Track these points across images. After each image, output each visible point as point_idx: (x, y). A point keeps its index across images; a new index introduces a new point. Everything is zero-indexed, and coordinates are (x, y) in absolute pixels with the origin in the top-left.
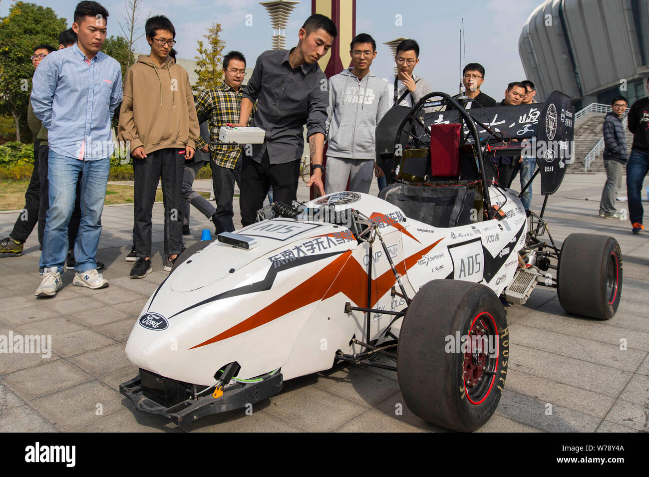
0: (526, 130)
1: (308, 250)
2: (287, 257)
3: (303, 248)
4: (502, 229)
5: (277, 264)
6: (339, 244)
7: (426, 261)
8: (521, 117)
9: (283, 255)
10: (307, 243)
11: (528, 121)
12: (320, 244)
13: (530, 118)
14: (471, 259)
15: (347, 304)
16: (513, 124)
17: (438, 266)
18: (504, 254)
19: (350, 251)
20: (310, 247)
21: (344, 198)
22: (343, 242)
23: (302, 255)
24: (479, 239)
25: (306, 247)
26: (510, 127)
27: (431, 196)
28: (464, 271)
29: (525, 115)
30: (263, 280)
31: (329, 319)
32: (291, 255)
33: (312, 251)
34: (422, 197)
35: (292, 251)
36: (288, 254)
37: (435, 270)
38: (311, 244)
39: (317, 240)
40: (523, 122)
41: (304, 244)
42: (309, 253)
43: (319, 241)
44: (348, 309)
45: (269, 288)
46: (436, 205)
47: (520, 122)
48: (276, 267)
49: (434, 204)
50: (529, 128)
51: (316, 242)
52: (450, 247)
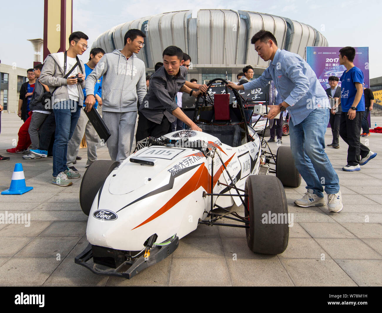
0: (256, 97)
1: (186, 164)
2: (177, 169)
3: (183, 163)
4: (254, 146)
5: (174, 174)
6: (198, 159)
7: (230, 165)
8: (252, 91)
9: (175, 168)
10: (184, 160)
11: (256, 93)
12: (191, 160)
13: (257, 92)
14: (247, 162)
15: (204, 192)
16: (249, 94)
17: (235, 167)
18: (256, 158)
19: (203, 163)
20: (186, 163)
21: (188, 134)
22: (200, 159)
23: (184, 167)
24: (248, 152)
25: (185, 162)
26: (248, 95)
27: (219, 130)
28: (245, 169)
29: (254, 90)
30: (168, 183)
31: (196, 202)
32: (179, 168)
33: (188, 164)
34: (213, 131)
35: (179, 165)
36: (177, 167)
37: (234, 169)
38: (186, 160)
39: (188, 158)
40: (254, 93)
41: (183, 161)
42: (187, 166)
43: (190, 158)
44: (204, 195)
45: (172, 188)
46: (222, 135)
47: (252, 93)
48: (173, 175)
49: (221, 134)
50: (257, 96)
51: (188, 159)
52: (239, 157)
